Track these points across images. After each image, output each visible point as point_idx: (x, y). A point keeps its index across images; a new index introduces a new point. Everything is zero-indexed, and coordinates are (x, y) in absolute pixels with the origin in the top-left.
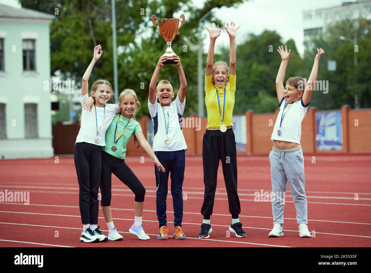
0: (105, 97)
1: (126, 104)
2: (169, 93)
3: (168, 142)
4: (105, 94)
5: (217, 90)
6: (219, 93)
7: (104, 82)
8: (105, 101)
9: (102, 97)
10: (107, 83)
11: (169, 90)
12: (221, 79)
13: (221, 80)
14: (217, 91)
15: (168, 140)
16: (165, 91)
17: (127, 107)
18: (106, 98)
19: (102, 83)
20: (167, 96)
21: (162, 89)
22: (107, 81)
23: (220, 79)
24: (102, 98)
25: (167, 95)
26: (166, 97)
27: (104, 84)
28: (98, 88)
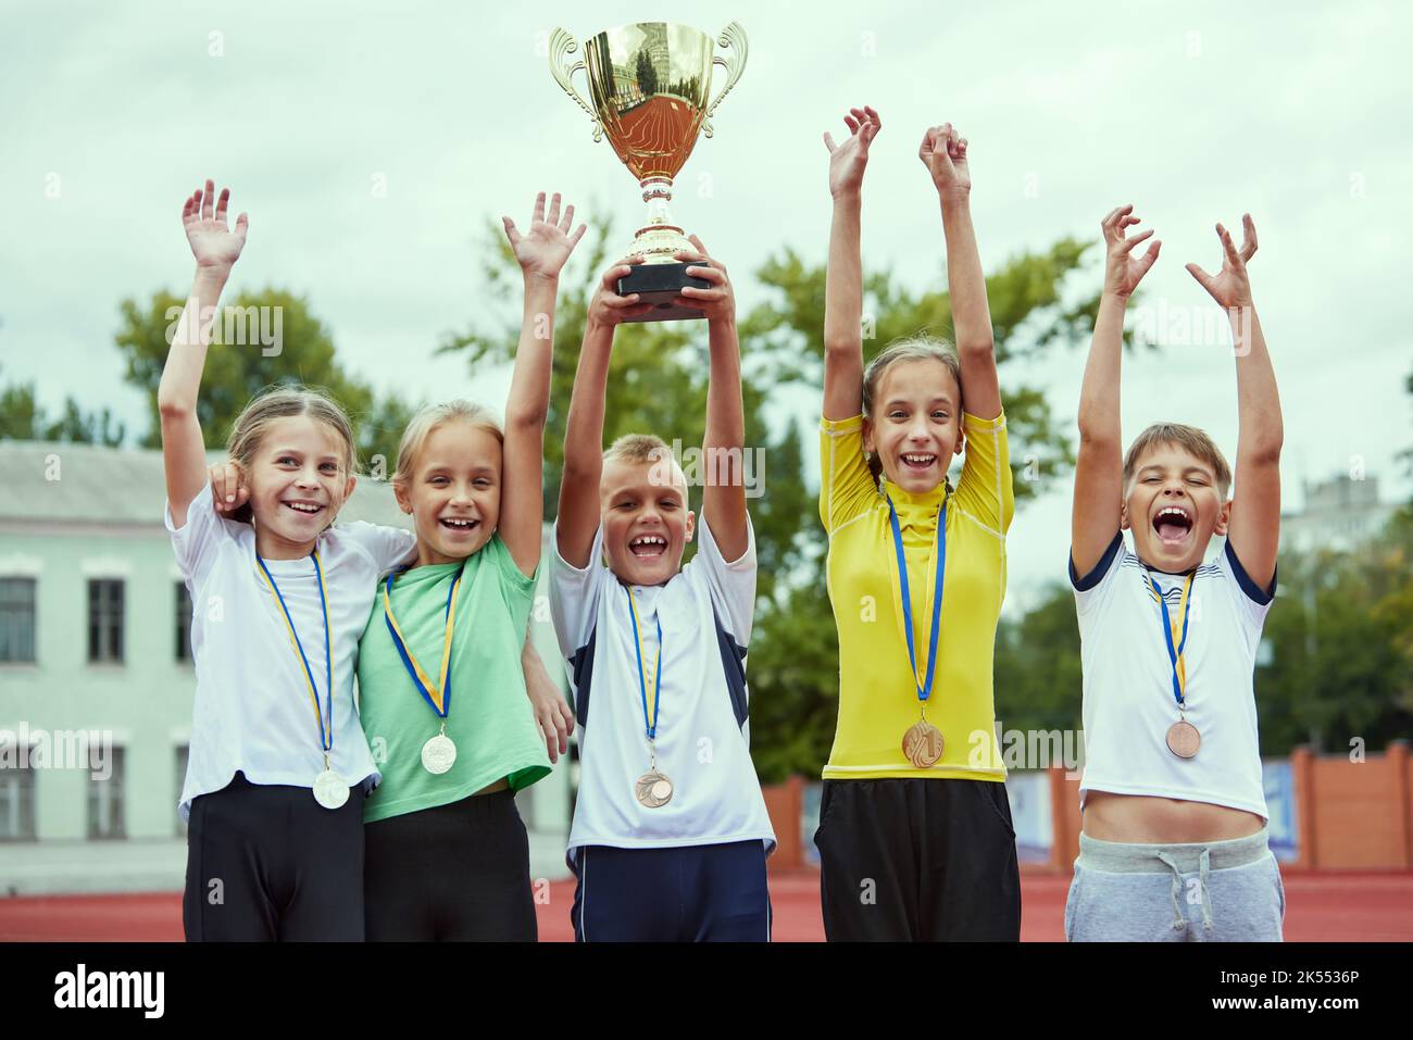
0: (309, 494)
1: (443, 478)
2: (672, 516)
3: (660, 790)
4: (309, 476)
5: (892, 511)
6: (903, 524)
7: (307, 404)
8: (307, 523)
9: (293, 495)
10: (319, 405)
11: (669, 500)
12: (926, 454)
13: (923, 459)
14: (892, 516)
15: (660, 778)
16: (650, 511)
17: (445, 504)
18: (313, 503)
19: (291, 408)
20: (658, 535)
21: (626, 493)
22: (321, 399)
23: (920, 454)
24: (288, 504)
25: (661, 530)
26: (651, 543)
27: (304, 412)
28: (267, 440)
